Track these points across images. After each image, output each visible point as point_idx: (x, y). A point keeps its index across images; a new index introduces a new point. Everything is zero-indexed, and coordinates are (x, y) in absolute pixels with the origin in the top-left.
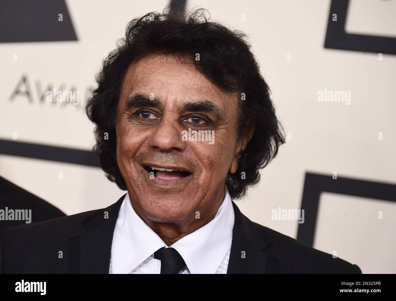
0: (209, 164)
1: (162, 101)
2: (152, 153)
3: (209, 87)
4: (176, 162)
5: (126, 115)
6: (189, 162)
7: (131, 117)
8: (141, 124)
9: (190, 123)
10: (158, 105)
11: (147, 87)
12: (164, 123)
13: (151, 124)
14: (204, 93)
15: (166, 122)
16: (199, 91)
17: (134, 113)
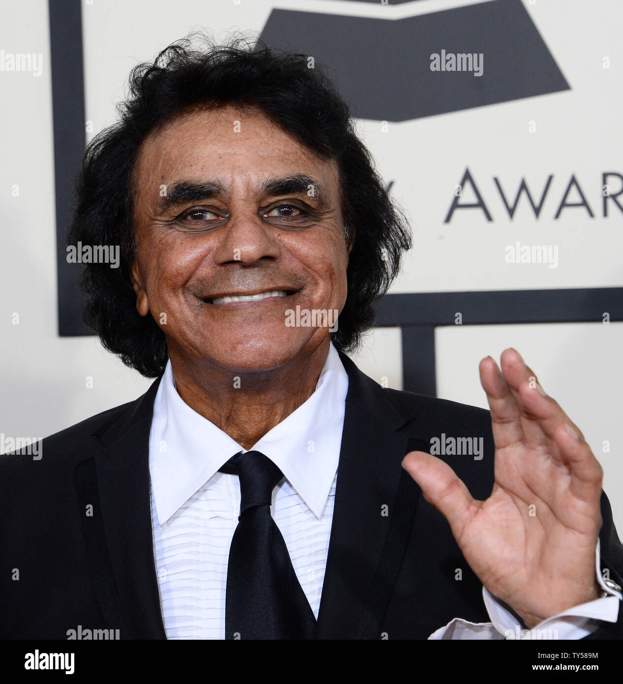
0: (327, 271)
1: (226, 184)
2: (224, 275)
3: (296, 153)
4: (272, 280)
5: (160, 222)
6: (291, 275)
7: (170, 224)
8: (194, 230)
9: (276, 217)
10: (219, 193)
11: (193, 166)
12: (238, 220)
13: (210, 228)
14: (292, 163)
15: (241, 218)
16: (282, 160)
17: (177, 218)
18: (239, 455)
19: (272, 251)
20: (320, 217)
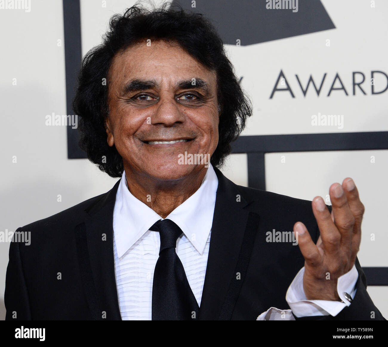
0: (209, 130)
1: (158, 82)
2: (155, 130)
3: (196, 66)
4: (180, 134)
5: (122, 100)
6: (190, 131)
7: (128, 101)
8: (140, 105)
9: (184, 100)
10: (154, 86)
11: (141, 71)
12: (164, 102)
13: (149, 104)
14: (193, 72)
15: (166, 100)
16: (188, 70)
17: (132, 98)
18: (159, 221)
19: (181, 119)
20: (206, 101)
